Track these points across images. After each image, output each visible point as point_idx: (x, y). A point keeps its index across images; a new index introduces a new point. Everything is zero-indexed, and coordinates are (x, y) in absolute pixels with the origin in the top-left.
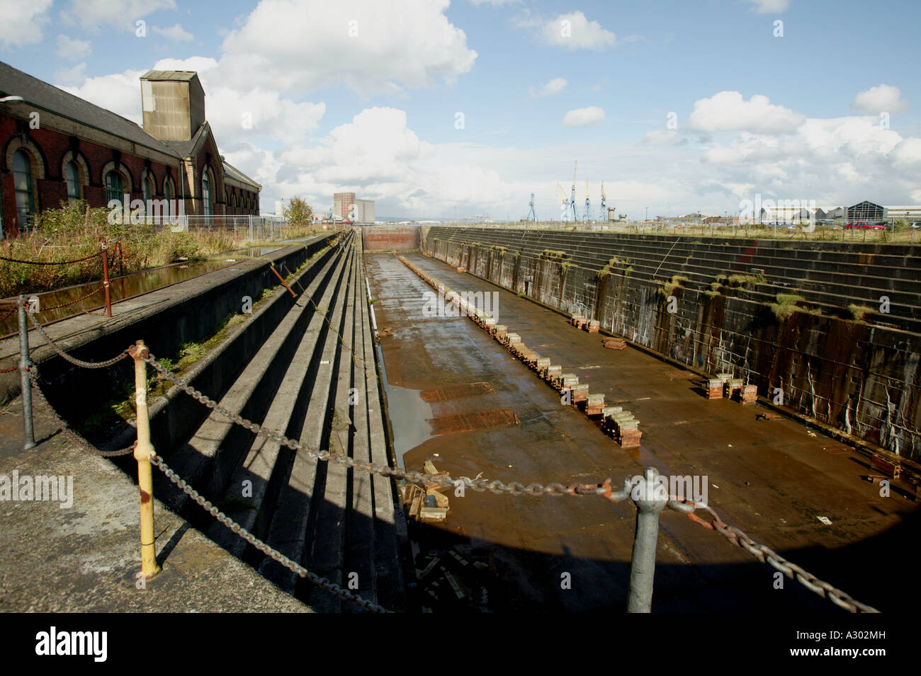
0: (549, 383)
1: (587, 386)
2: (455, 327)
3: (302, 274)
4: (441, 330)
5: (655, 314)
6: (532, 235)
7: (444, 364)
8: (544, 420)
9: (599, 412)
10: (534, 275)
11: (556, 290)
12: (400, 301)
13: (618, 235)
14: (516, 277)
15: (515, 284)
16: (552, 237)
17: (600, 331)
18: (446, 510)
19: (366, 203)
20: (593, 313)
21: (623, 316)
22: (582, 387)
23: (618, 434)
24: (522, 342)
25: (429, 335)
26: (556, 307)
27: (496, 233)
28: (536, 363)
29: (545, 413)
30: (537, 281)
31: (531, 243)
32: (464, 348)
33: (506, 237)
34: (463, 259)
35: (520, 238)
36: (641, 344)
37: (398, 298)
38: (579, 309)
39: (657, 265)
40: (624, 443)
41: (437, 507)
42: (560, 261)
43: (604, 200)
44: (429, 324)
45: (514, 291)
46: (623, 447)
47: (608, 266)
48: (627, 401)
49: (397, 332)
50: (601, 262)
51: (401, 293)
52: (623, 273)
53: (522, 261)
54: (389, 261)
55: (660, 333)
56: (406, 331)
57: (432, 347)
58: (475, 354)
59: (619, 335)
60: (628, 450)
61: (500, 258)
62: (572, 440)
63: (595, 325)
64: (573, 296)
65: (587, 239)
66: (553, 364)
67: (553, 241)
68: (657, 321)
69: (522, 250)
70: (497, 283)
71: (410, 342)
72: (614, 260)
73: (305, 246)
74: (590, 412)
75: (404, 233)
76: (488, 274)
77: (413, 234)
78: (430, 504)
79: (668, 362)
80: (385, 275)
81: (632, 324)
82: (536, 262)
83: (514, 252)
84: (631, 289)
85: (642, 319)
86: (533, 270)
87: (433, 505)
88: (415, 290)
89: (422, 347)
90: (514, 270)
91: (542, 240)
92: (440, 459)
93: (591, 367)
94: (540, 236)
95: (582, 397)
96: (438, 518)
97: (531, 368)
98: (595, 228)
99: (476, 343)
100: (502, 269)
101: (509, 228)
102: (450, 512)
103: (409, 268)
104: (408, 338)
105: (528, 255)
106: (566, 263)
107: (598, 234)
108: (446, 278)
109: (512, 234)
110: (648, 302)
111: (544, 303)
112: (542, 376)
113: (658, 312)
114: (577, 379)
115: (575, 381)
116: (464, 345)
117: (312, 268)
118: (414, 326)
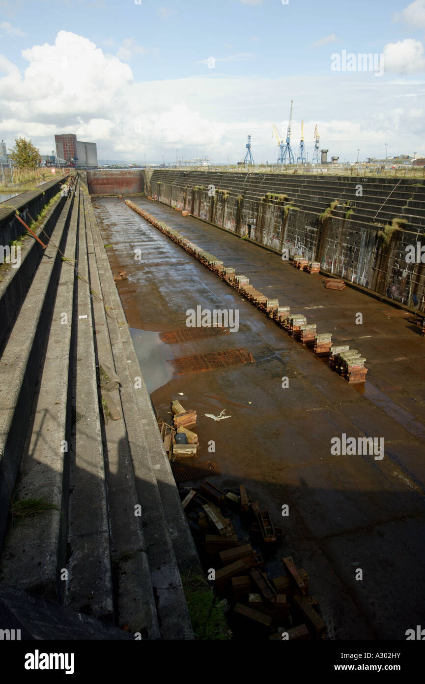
0: (279, 324)
1: (315, 326)
2: (186, 270)
3: (45, 222)
4: (172, 273)
5: (374, 256)
6: (254, 178)
7: (179, 307)
8: (277, 358)
9: (327, 350)
10: (257, 219)
11: (278, 233)
12: (130, 245)
13: (339, 178)
14: (239, 220)
15: (238, 227)
16: (274, 179)
17: (320, 273)
18: (196, 446)
19: (88, 146)
20: (314, 255)
21: (343, 258)
22: (310, 327)
23: (346, 371)
24: (250, 284)
25: (162, 279)
26: (278, 249)
27: (219, 176)
28: (265, 305)
29: (277, 352)
30: (259, 224)
31: (253, 186)
32: (196, 290)
33: (229, 180)
34: (187, 203)
35: (242, 181)
36: (359, 284)
37: (129, 242)
38: (300, 251)
39: (378, 207)
40: (352, 379)
41: (187, 443)
42: (282, 204)
43: (317, 142)
44: (162, 268)
45: (237, 234)
46: (350, 382)
47: (329, 209)
48: (350, 339)
49: (132, 276)
50: (322, 205)
51: (131, 237)
52: (344, 216)
53: (245, 204)
54: (116, 205)
55: (378, 274)
56: (140, 274)
57: (166, 290)
58: (207, 296)
59: (338, 276)
60: (355, 385)
61: (223, 201)
62: (304, 377)
63: (316, 266)
64: (295, 238)
65: (309, 182)
66: (282, 305)
67: (275, 184)
68: (376, 263)
69: (245, 193)
70: (221, 226)
71: (146, 286)
72: (335, 203)
73: (43, 191)
74: (319, 350)
75: (128, 176)
76: (212, 217)
77: (137, 177)
78: (180, 442)
79: (385, 301)
80: (114, 219)
81: (351, 266)
82: (258, 205)
83: (237, 196)
84: (351, 231)
85: (361, 261)
86: (256, 213)
87: (184, 441)
88: (144, 234)
89: (158, 291)
90: (237, 214)
91: (264, 183)
92: (185, 398)
93: (315, 307)
94: (262, 179)
95: (310, 336)
96: (189, 453)
97: (261, 309)
98: (315, 170)
99: (207, 285)
100: (226, 213)
101: (231, 170)
102: (200, 448)
103: (136, 212)
104: (143, 281)
105: (250, 198)
106: (288, 206)
107: (320, 177)
108: (172, 221)
109: (234, 177)
110: (367, 245)
111: (266, 245)
112: (272, 316)
113: (377, 254)
114: (305, 320)
115: (304, 322)
116: (195, 288)
117: (52, 214)
118: (147, 269)
